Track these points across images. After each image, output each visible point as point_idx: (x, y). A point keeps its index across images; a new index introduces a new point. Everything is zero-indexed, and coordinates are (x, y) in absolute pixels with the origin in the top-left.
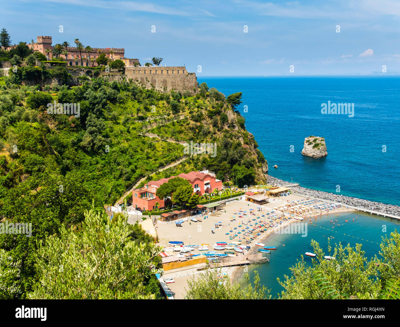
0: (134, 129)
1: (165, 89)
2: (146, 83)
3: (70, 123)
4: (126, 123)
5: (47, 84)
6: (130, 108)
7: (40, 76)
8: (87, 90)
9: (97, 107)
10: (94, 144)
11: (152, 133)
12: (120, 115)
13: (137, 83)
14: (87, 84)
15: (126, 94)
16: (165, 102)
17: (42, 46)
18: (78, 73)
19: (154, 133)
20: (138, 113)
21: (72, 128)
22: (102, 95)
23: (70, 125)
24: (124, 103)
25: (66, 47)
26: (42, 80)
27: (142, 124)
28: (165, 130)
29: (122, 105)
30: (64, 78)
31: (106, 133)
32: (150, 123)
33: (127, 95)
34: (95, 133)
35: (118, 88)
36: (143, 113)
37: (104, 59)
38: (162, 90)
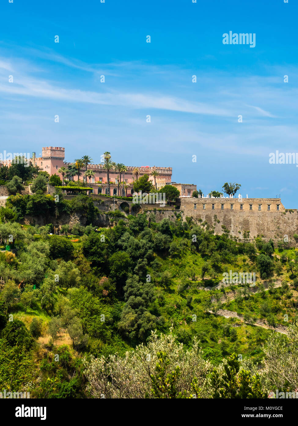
0: (198, 301)
1: (246, 235)
2: (215, 224)
3: (101, 288)
4: (185, 291)
5: (63, 224)
6: (190, 267)
7: (52, 211)
8: (122, 234)
9: (139, 263)
10: (139, 326)
11: (229, 310)
12: (174, 276)
13: (199, 224)
14: (122, 224)
15: (183, 242)
16: (246, 257)
17: (49, 162)
18: (107, 206)
19: (232, 311)
20: (203, 275)
21: (103, 296)
22: (147, 243)
23: (102, 292)
24: (180, 258)
25: (87, 164)
26: (55, 216)
27: (211, 293)
28: (250, 305)
29: (177, 261)
30: (88, 214)
31: (155, 306)
32: (224, 293)
33: (184, 244)
34: (140, 307)
35: (170, 231)
36: (211, 275)
37: (146, 185)
38: (241, 237)
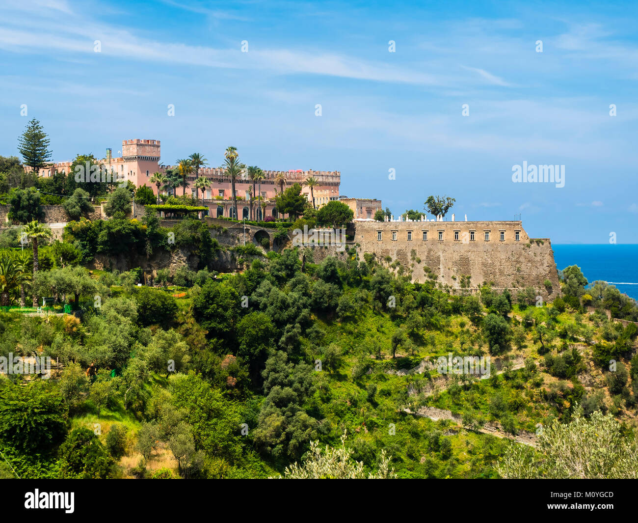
0: (387, 394)
1: (465, 283)
2: (413, 266)
3: (225, 373)
4: (364, 377)
5: (160, 267)
6: (372, 336)
7: (140, 247)
8: (259, 283)
9: (288, 332)
10: (289, 436)
11: (437, 407)
12: (346, 353)
13: (386, 265)
14: (258, 266)
15: (360, 295)
16: (465, 319)
17: (135, 165)
18: (233, 237)
19: (442, 409)
20: (394, 351)
21: (228, 388)
22: (300, 298)
23: (225, 379)
24: (355, 322)
25: (198, 167)
26: (145, 254)
27: (407, 380)
28: (473, 399)
29: (350, 327)
30: (201, 251)
31: (314, 403)
32: (430, 379)
33: (362, 299)
34: (290, 405)
35: (338, 278)
36: (407, 350)
37: (297, 201)
38: (457, 285)
